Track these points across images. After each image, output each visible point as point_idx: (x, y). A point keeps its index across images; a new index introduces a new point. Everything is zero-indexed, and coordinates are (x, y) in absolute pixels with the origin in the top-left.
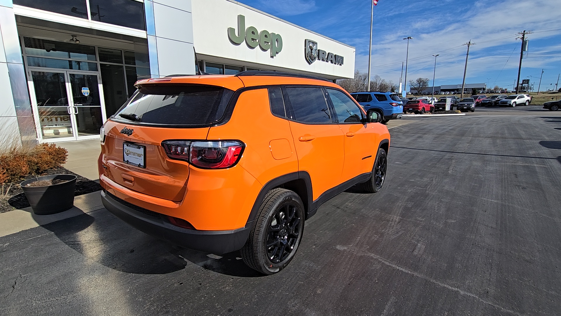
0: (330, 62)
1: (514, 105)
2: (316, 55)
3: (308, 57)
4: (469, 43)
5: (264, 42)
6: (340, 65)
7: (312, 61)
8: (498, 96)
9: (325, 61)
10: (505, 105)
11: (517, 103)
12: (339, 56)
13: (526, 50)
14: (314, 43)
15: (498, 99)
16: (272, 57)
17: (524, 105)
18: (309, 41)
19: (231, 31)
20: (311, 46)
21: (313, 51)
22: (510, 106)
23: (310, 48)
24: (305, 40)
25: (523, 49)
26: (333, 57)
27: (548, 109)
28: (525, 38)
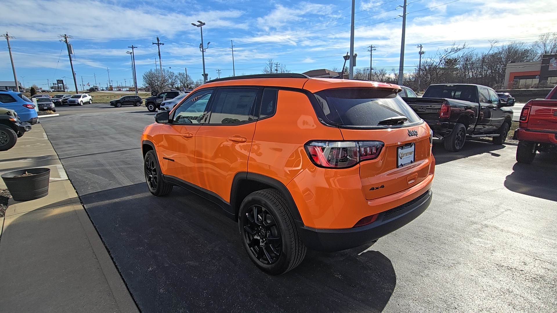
1: (82, 104)
8: (63, 96)
10: (73, 104)
11: (83, 102)
15: (64, 98)
17: (88, 103)
22: (79, 105)
25: (70, 52)
27: (114, 106)
28: (68, 41)
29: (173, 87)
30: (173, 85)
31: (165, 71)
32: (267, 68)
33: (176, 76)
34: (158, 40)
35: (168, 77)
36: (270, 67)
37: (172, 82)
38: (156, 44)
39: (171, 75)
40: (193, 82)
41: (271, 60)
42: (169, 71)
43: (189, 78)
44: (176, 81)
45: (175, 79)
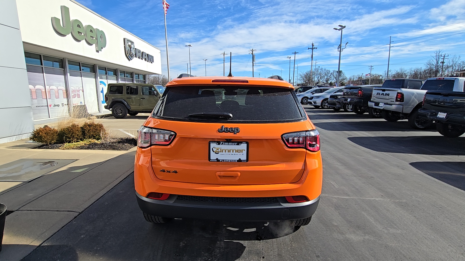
0: (144, 60)
2: (134, 53)
3: (128, 54)
4: (224, 53)
5: (90, 37)
6: (152, 63)
7: (132, 58)
9: (141, 58)
12: (150, 55)
13: (255, 61)
14: (132, 43)
16: (98, 51)
18: (128, 40)
19: (54, 20)
20: (130, 45)
21: (131, 49)
23: (129, 47)
24: (124, 39)
26: (146, 55)
28: (253, 53)
29: (327, 83)
30: (328, 80)
31: (323, 70)
32: (431, 61)
33: (331, 73)
34: (313, 45)
35: (325, 74)
36: (437, 59)
37: (327, 78)
38: (311, 48)
39: (327, 73)
40: (346, 78)
41: (440, 52)
42: (326, 69)
43: (343, 74)
44: (331, 78)
45: (331, 75)
